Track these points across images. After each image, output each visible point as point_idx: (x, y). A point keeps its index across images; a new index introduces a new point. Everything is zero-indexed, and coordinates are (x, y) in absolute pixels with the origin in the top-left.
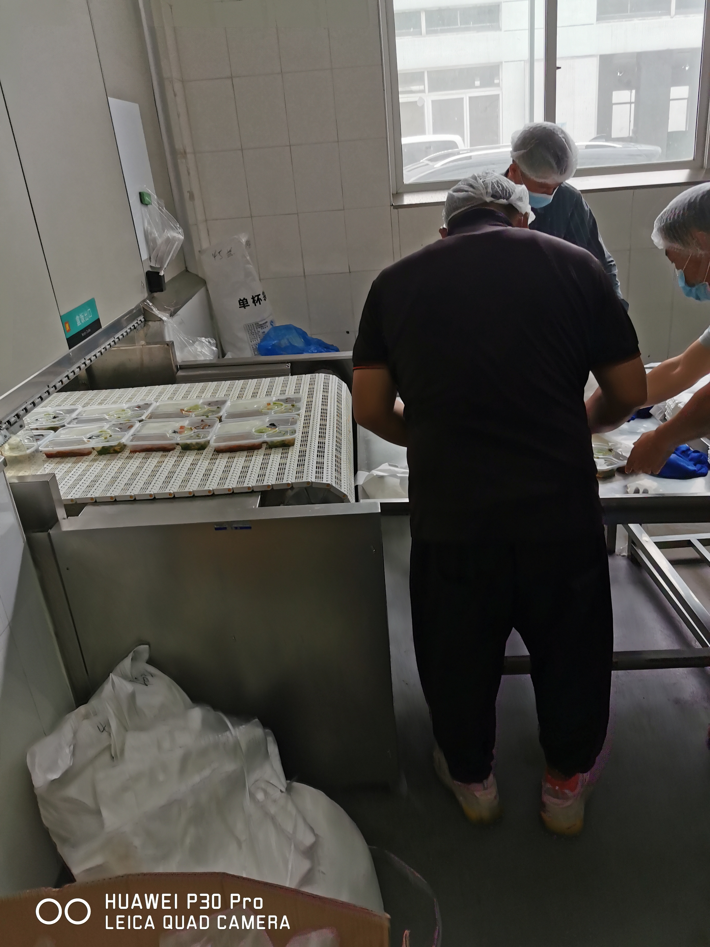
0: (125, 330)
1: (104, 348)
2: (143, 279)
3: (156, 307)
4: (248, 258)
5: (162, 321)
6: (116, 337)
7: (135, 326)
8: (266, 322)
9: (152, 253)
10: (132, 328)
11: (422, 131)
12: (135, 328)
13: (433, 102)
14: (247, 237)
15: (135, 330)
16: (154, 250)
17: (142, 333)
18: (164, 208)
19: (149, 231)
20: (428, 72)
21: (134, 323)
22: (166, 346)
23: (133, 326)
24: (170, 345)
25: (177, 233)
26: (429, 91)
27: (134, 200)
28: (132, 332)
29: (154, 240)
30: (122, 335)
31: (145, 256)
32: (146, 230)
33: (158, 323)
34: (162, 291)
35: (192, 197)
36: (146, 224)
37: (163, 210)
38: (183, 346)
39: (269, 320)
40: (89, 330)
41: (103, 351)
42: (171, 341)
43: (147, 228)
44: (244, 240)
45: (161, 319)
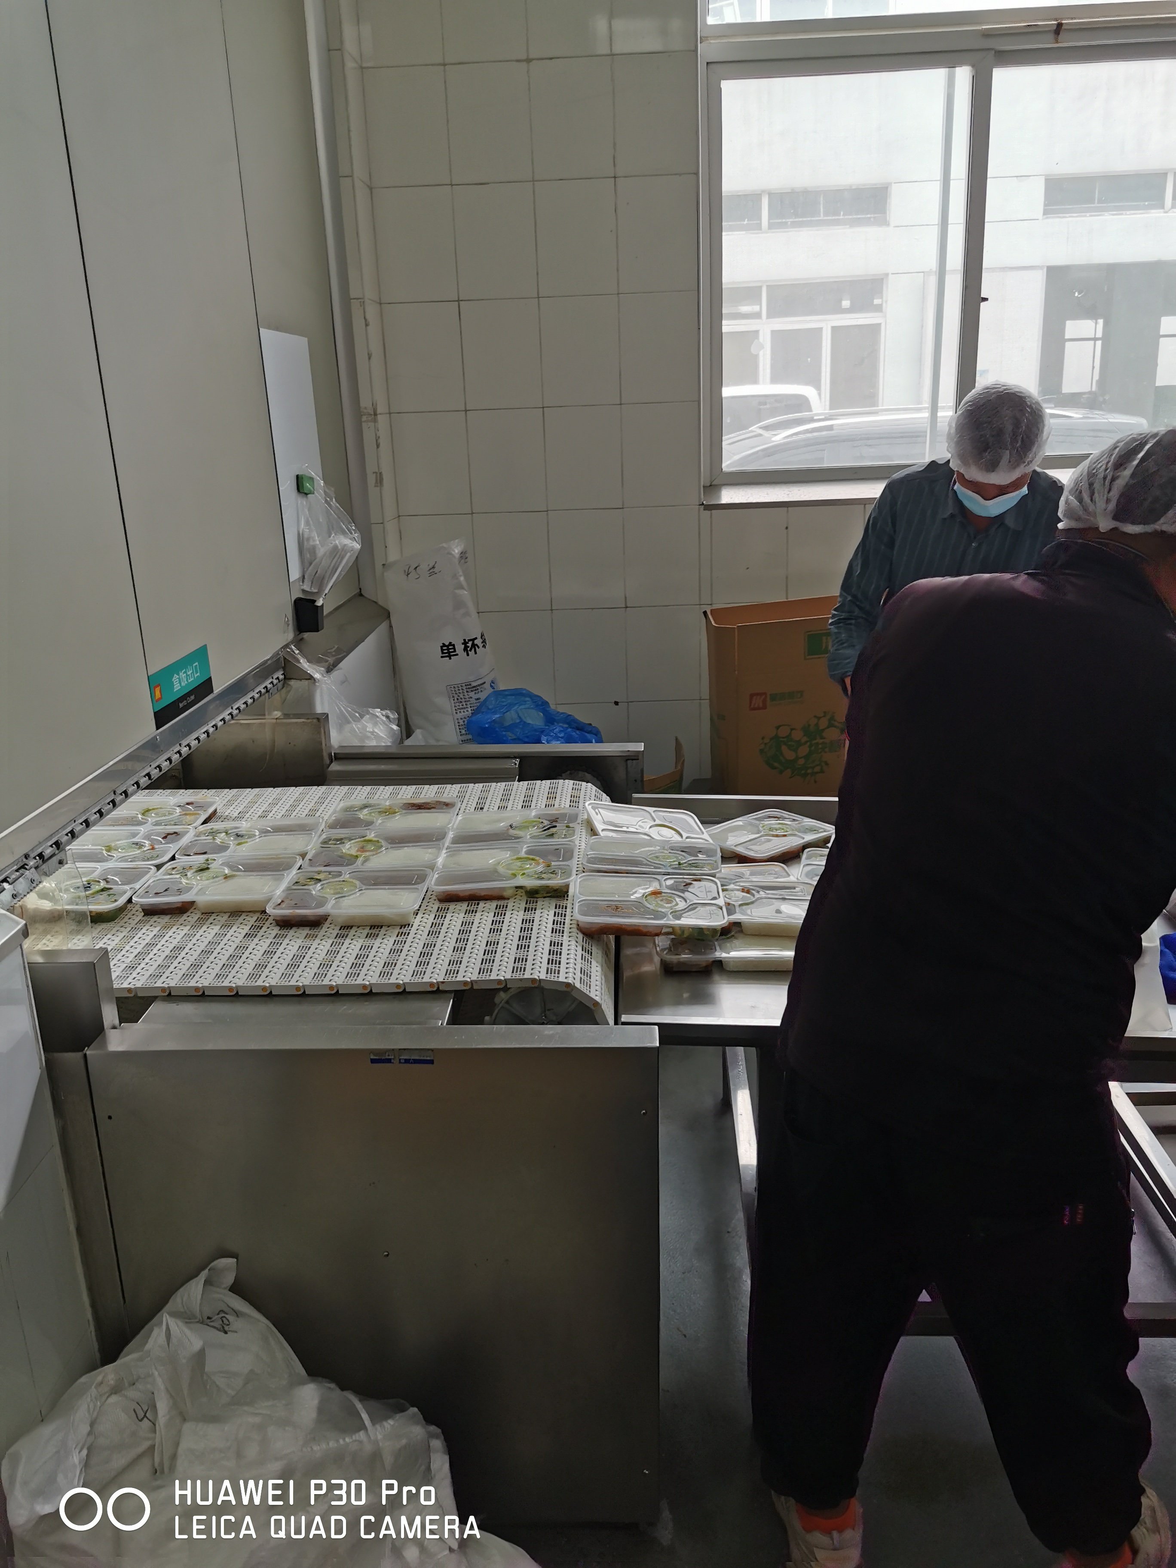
0: (251, 695)
1: (213, 727)
2: (289, 612)
3: (304, 656)
4: (462, 579)
5: (313, 681)
6: (234, 708)
7: (269, 689)
8: (485, 683)
9: (307, 569)
10: (263, 691)
11: (755, 380)
12: (267, 691)
13: (773, 332)
14: (463, 546)
15: (267, 695)
16: (311, 564)
17: (277, 698)
18: (334, 500)
19: (306, 536)
20: (767, 286)
21: (267, 683)
22: (315, 721)
23: (264, 688)
24: (322, 720)
25: (350, 539)
26: (768, 317)
27: (287, 486)
28: (263, 697)
29: (313, 550)
30: (245, 703)
31: (295, 574)
32: (301, 532)
33: (306, 682)
34: (318, 631)
35: (380, 481)
36: (302, 526)
37: (331, 503)
38: (344, 721)
39: (488, 680)
40: (193, 697)
41: (211, 730)
42: (325, 713)
43: (303, 531)
44: (457, 551)
45: (311, 676)
